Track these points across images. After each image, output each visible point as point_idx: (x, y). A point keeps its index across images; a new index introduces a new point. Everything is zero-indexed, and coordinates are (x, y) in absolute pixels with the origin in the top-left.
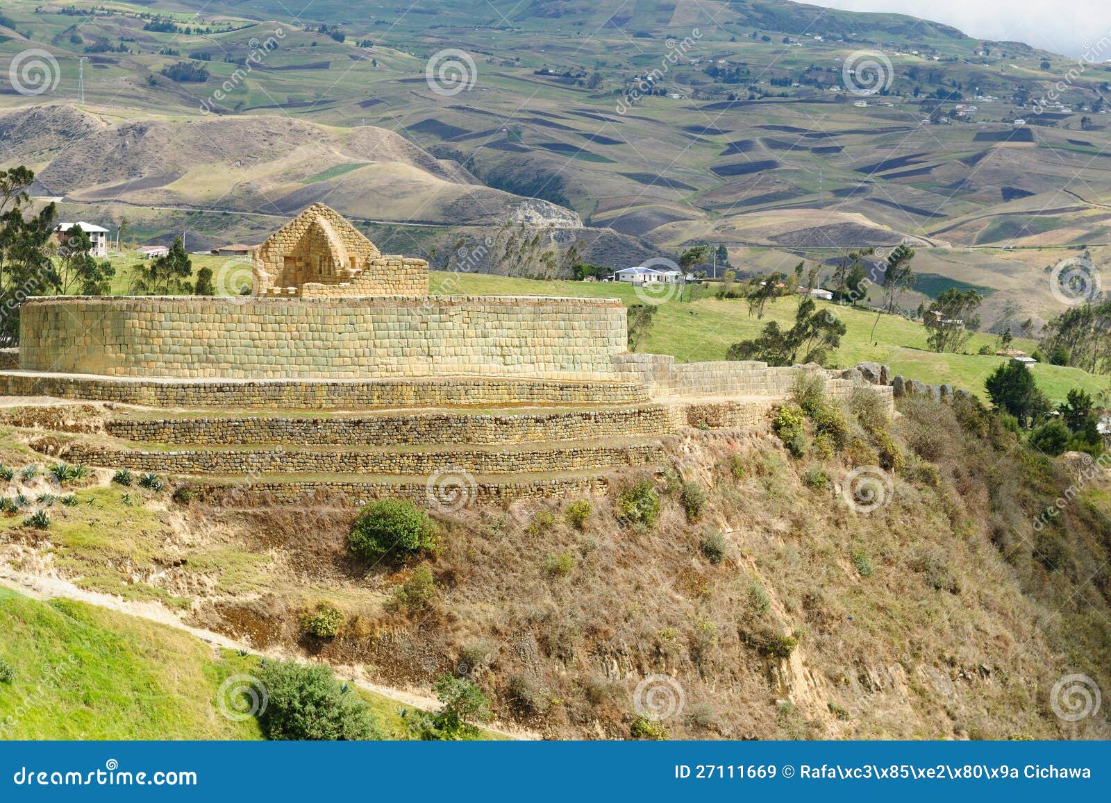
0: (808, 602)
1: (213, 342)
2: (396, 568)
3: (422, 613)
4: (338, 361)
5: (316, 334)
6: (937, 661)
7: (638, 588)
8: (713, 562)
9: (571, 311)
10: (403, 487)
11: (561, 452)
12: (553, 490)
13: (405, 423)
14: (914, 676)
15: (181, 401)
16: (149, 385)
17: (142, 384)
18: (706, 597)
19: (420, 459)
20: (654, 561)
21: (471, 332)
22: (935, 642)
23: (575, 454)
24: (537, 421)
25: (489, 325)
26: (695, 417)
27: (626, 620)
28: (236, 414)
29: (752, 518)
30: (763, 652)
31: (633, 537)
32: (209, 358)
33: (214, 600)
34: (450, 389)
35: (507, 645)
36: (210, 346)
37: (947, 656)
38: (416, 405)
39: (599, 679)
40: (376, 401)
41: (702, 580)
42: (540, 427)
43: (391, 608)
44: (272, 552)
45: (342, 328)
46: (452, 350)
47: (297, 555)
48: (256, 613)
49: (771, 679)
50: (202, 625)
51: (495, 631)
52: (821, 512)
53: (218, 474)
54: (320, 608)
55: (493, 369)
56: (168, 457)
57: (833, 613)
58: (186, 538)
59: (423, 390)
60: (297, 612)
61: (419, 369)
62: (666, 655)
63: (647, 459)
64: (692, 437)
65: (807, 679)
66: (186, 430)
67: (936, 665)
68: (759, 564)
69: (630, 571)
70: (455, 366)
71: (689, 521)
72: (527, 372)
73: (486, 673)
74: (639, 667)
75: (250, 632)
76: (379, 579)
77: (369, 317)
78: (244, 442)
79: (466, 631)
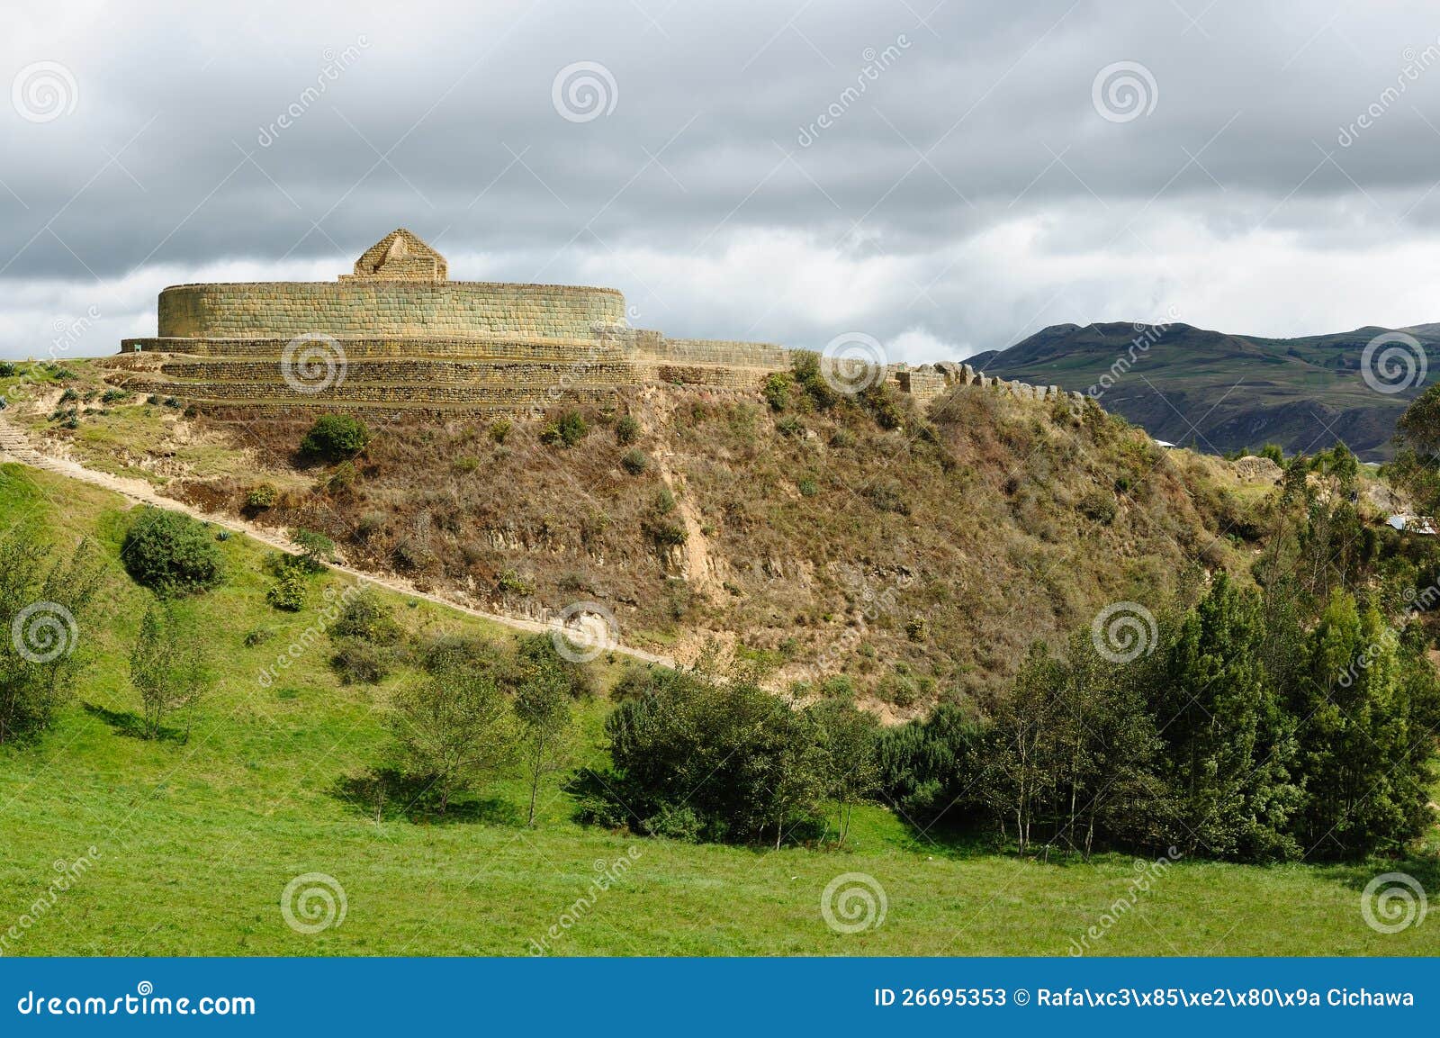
0: (729, 507)
1: (257, 313)
2: (336, 462)
3: (342, 493)
4: (349, 326)
5: (333, 307)
6: (853, 560)
7: (543, 486)
8: (632, 473)
9: (552, 292)
10: (361, 409)
11: (510, 390)
12: (490, 415)
13: (380, 366)
14: (823, 568)
15: (225, 352)
16: (203, 341)
17: (199, 341)
18: (616, 497)
19: (383, 390)
20: (568, 469)
21: (460, 306)
22: (856, 545)
23: (525, 391)
24: (496, 368)
25: (476, 301)
26: (666, 374)
27: (521, 506)
28: (252, 359)
29: (699, 448)
30: (658, 540)
31: (553, 451)
32: (255, 322)
33: (184, 479)
34: (431, 345)
35: (402, 518)
36: (255, 316)
37: (863, 557)
38: (401, 356)
39: (479, 546)
40: (369, 352)
41: (615, 484)
42: (499, 373)
43: (316, 489)
44: (247, 451)
45: (353, 303)
46: (444, 319)
47: (262, 453)
48: (211, 489)
49: (664, 559)
50: (168, 495)
51: (396, 509)
52: (782, 449)
53: (229, 399)
54: (263, 487)
55: (482, 333)
56: (194, 387)
57: (752, 519)
58: (184, 439)
59: (407, 345)
60: (247, 489)
61: (416, 332)
62: (553, 535)
63: (598, 400)
64: (658, 388)
65: (709, 564)
66: (215, 369)
67: (850, 563)
68: (689, 479)
69: (540, 474)
70: (447, 331)
71: (619, 444)
72: (513, 337)
73: (381, 537)
74: (524, 541)
75: (203, 501)
76: (320, 470)
77: (373, 295)
78: (256, 378)
79: (372, 507)
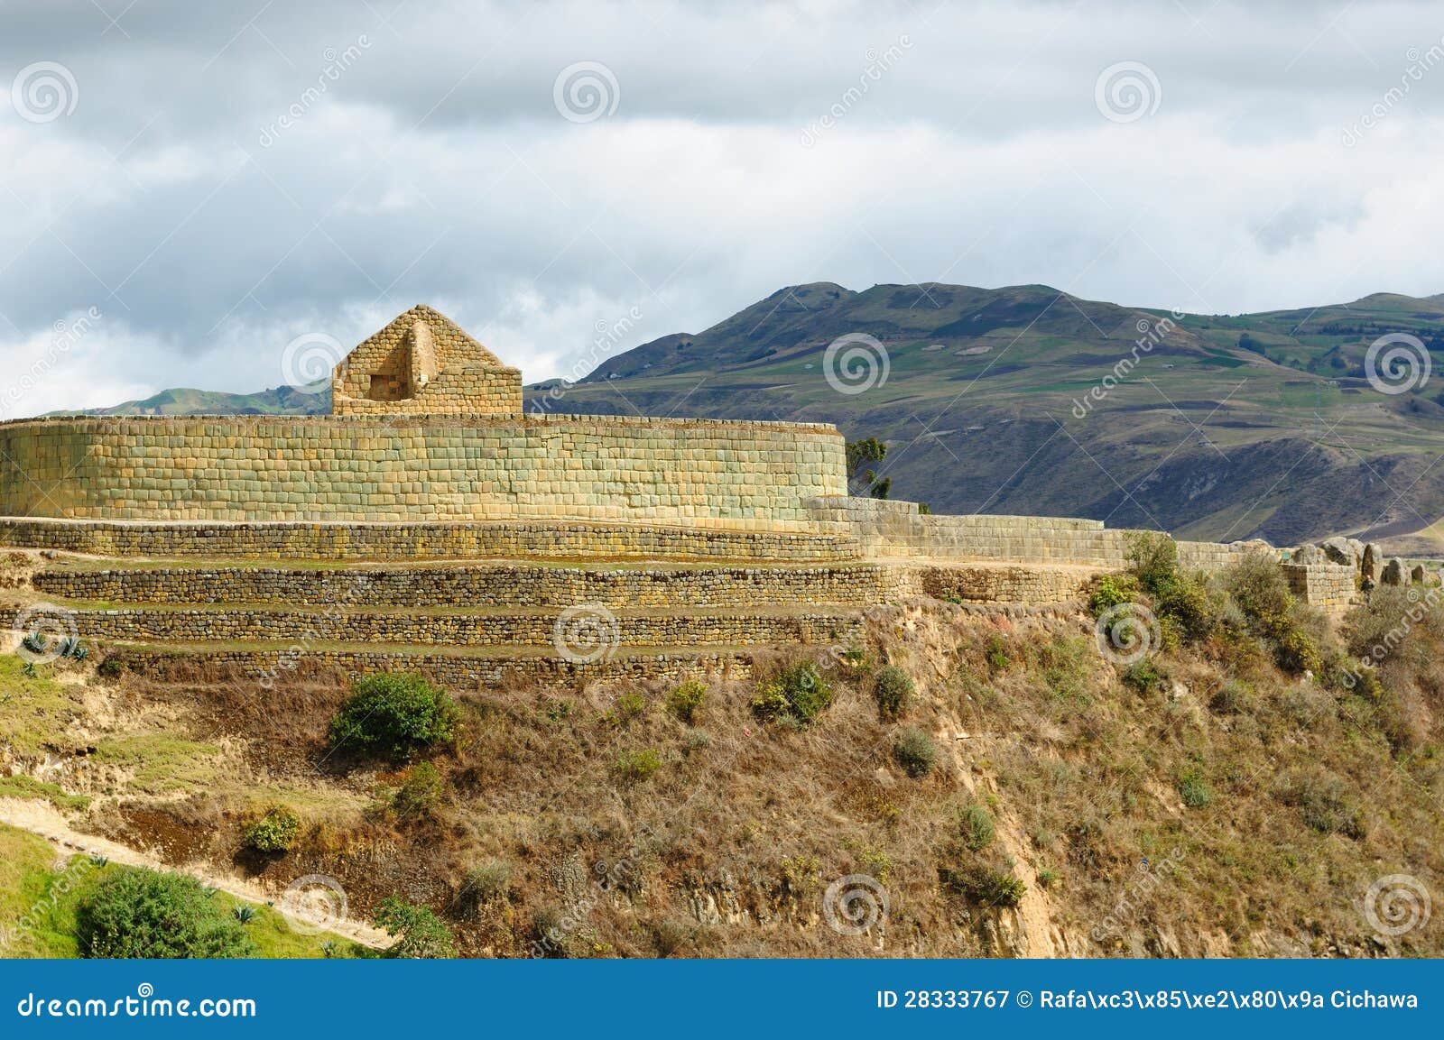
0: (1077, 835)
1: (201, 473)
2: (397, 764)
3: (420, 824)
4: (375, 498)
5: (345, 463)
6: (1291, 926)
7: (770, 802)
8: (912, 774)
10: (429, 660)
11: (685, 621)
12: (660, 669)
13: (450, 577)
14: (1245, 945)
15: (146, 549)
16: (105, 528)
17: (96, 527)
18: (892, 821)
19: (463, 624)
20: (806, 768)
21: (577, 462)
22: (1292, 899)
23: (710, 623)
24: (655, 578)
25: (603, 452)
26: (933, 583)
27: (738, 843)
28: (208, 564)
29: (1008, 721)
30: (973, 899)
31: (778, 735)
32: (198, 493)
33: (121, 800)
34: (531, 535)
35: (537, 868)
36: (196, 477)
37: (1308, 921)
38: (479, 556)
39: (679, 920)
40: (420, 550)
41: (888, 795)
42: (660, 588)
43: (374, 816)
44: (225, 742)
45: (382, 454)
46: (547, 486)
47: (257, 746)
48: (177, 817)
49: (985, 936)
50: (97, 831)
51: (524, 852)
52: (1139, 720)
53: (174, 641)
54: (271, 813)
55: (613, 511)
56: (106, 618)
57: (1115, 854)
58: (105, 721)
59: (489, 536)
60: (240, 818)
61: (498, 509)
62: (798, 895)
63: (833, 635)
64: (925, 610)
65: (1055, 941)
66: (139, 584)
67: (1288, 932)
68: (1001, 781)
69: (762, 781)
70: (553, 507)
71: (883, 718)
72: (668, 517)
73: (501, 907)
74: (752, 908)
75: (164, 842)
76: (369, 778)
77: (420, 440)
78: (218, 601)
79: (479, 848)
